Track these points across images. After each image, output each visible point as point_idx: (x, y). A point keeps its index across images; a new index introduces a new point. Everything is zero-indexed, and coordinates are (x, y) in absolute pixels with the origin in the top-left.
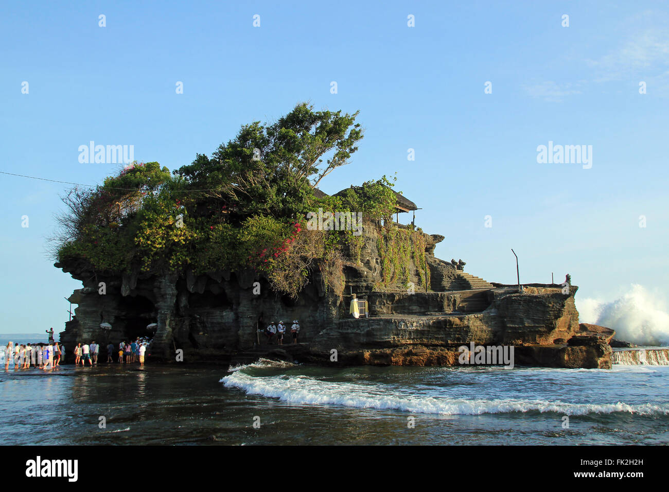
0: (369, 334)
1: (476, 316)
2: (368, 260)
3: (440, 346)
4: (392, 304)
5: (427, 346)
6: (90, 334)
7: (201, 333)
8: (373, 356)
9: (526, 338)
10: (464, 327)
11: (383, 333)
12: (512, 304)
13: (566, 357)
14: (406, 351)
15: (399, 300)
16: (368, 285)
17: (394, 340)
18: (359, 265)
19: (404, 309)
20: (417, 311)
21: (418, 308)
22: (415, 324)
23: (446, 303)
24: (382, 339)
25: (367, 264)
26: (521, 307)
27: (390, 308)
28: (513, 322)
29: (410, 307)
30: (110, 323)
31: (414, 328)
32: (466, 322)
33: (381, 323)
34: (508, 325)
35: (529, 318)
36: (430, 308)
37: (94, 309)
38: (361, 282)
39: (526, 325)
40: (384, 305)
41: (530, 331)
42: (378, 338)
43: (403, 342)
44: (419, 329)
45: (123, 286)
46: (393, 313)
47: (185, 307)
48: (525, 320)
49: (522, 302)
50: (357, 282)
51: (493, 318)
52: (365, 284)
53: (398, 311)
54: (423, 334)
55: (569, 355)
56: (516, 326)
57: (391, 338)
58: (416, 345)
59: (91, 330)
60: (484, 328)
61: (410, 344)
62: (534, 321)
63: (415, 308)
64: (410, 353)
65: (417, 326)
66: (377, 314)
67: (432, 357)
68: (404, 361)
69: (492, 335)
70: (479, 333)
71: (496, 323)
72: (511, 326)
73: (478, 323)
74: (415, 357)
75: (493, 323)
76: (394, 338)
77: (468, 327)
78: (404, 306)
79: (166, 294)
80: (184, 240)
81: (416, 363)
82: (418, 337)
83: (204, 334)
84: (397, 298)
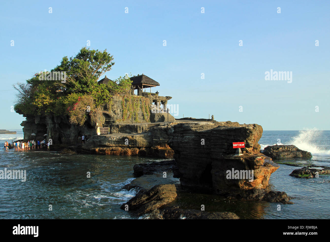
0: (100, 142)
1: (140, 136)
2: (115, 110)
3: (126, 147)
4: (119, 129)
5: (121, 147)
6: (28, 137)
7: (64, 138)
8: (99, 150)
9: (162, 145)
10: (134, 140)
11: (104, 141)
12: (154, 131)
13: (166, 154)
14: (111, 149)
15: (121, 128)
16: (113, 121)
17: (108, 144)
18: (110, 113)
19: (124, 131)
20: (129, 132)
21: (129, 130)
22: (115, 138)
23: (138, 129)
24: (104, 144)
25: (114, 112)
26: (158, 132)
27: (118, 131)
28: (156, 138)
29: (126, 130)
30: (35, 134)
31: (115, 140)
32: (135, 138)
33: (104, 137)
34: (154, 140)
35: (162, 137)
36: (133, 131)
37: (29, 128)
38: (111, 119)
39: (161, 139)
40: (115, 129)
41: (163, 142)
42: (102, 144)
43: (111, 145)
44: (116, 140)
45: (36, 120)
46: (119, 133)
47: (58, 128)
48: (160, 137)
49: (158, 130)
50: (109, 119)
51: (149, 136)
52: (112, 120)
53: (121, 132)
54: (119, 142)
55: (167, 154)
56: (157, 140)
57: (107, 144)
58: (117, 146)
59: (28, 136)
60: (144, 140)
61: (114, 146)
62: (164, 138)
63: (128, 131)
64: (112, 150)
65: (115, 139)
66: (112, 133)
67: (122, 152)
68: (111, 153)
69: (148, 143)
70: (142, 142)
71: (150, 138)
72: (155, 140)
73: (142, 138)
74: (115, 151)
75: (149, 138)
76: (108, 143)
77: (135, 140)
78: (124, 130)
79: (48, 123)
80: (48, 103)
81: (116, 154)
82: (118, 143)
83: (65, 138)
84: (120, 126)
